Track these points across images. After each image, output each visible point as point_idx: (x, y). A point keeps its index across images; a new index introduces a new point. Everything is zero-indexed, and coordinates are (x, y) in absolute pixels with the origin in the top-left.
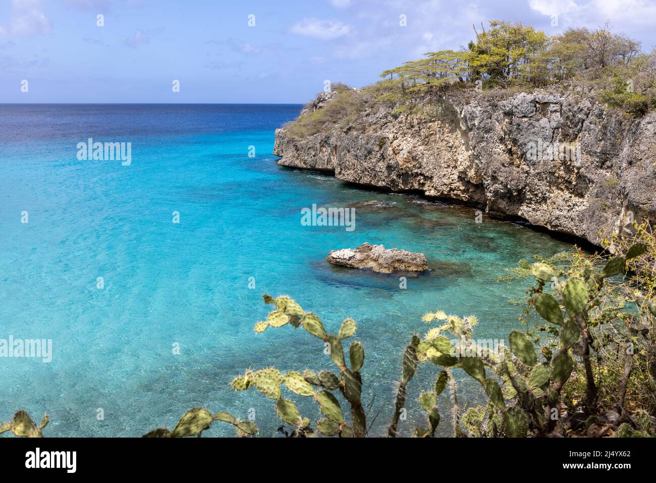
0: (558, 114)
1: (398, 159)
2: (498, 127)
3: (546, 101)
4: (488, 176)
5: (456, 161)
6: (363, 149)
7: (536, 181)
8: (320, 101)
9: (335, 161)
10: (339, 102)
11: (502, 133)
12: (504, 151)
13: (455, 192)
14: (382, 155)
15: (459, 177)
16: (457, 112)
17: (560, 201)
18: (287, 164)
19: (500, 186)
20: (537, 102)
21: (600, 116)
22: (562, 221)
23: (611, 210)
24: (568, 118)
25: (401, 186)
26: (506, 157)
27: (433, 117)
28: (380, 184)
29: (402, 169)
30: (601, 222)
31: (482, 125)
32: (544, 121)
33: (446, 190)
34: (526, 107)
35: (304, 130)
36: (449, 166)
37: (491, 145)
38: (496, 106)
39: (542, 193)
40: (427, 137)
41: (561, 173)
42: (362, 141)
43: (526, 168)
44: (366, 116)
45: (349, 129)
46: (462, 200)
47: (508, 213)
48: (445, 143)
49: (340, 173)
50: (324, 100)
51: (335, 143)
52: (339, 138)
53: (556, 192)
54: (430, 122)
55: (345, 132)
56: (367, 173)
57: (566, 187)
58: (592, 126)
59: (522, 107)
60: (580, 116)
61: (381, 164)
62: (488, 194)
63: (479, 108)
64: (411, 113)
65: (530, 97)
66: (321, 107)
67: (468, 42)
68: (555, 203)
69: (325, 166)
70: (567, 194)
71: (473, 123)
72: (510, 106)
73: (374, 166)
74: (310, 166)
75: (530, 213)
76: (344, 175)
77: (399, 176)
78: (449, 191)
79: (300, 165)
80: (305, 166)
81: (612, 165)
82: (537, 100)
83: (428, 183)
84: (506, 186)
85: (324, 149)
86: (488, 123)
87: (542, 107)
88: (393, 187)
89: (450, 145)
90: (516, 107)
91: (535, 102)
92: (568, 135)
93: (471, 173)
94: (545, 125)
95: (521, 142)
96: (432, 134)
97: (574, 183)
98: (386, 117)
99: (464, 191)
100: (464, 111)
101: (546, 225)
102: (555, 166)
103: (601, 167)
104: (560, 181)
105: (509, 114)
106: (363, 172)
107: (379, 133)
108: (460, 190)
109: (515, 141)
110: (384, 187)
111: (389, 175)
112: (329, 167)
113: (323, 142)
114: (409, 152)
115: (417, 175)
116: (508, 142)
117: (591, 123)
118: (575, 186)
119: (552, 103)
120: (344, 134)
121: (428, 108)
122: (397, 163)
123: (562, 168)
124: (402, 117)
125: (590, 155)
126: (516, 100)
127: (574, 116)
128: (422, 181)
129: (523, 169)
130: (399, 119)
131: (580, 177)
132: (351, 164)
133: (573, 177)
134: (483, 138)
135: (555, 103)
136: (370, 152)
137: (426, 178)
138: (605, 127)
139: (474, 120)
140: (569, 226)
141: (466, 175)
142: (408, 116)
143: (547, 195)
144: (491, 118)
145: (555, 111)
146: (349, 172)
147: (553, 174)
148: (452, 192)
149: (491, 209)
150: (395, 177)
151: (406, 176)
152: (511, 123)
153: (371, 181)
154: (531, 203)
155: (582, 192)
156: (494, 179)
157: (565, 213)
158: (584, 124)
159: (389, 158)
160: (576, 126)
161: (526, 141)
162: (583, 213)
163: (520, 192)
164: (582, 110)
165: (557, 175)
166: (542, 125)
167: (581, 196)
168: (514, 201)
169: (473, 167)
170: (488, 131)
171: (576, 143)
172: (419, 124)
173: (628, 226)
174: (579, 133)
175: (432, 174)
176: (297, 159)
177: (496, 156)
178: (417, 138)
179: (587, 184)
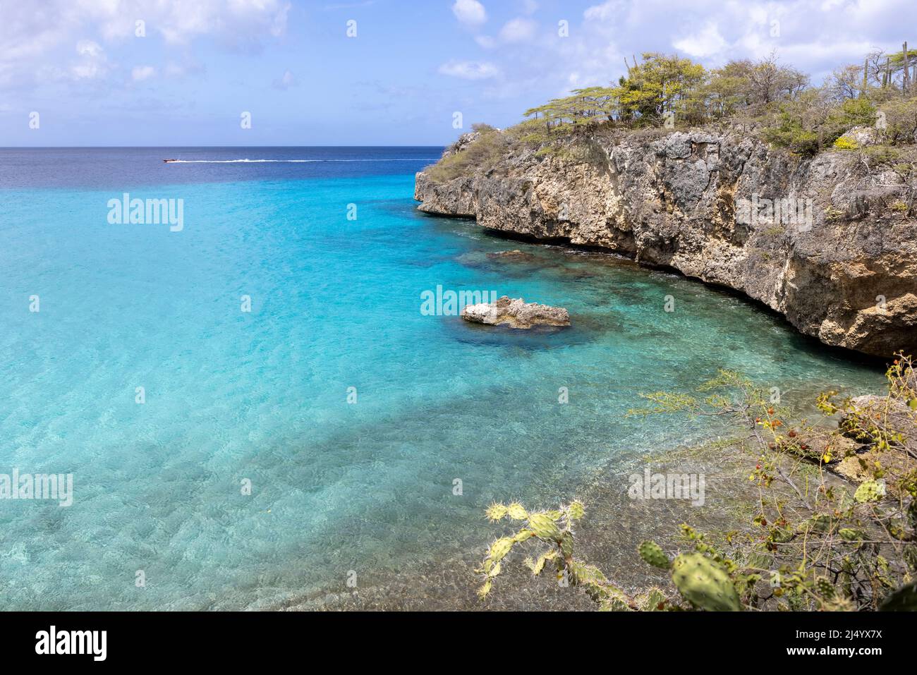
0: (716, 155)
1: (543, 204)
2: (650, 170)
3: (702, 141)
4: (638, 223)
5: (604, 207)
6: (506, 194)
7: (690, 228)
8: (462, 143)
9: (476, 206)
10: (481, 143)
11: (654, 176)
12: (656, 196)
13: (603, 240)
14: (525, 200)
15: (607, 224)
16: (606, 154)
17: (716, 251)
18: (427, 209)
19: (651, 234)
20: (693, 142)
21: (762, 157)
22: (719, 272)
23: (773, 261)
24: (727, 159)
25: (546, 233)
26: (658, 203)
27: (580, 159)
28: (524, 231)
29: (546, 215)
30: (761, 274)
31: (632, 168)
32: (700, 163)
33: (593, 237)
34: (680, 148)
35: (445, 173)
36: (596, 212)
37: (642, 189)
38: (648, 147)
39: (696, 241)
40: (573, 181)
41: (718, 219)
42: (504, 186)
43: (680, 214)
44: (509, 158)
45: (491, 173)
46: (610, 248)
47: (659, 263)
48: (592, 187)
49: (482, 219)
50: (467, 141)
51: (476, 187)
52: (481, 182)
53: (712, 240)
54: (577, 164)
55: (487, 176)
56: (510, 219)
57: (723, 235)
58: (754, 168)
59: (676, 148)
60: (740, 157)
61: (524, 210)
62: (638, 243)
63: (629, 149)
64: (556, 155)
65: (685, 137)
66: (463, 149)
67: (620, 77)
68: (710, 253)
69: (467, 212)
70: (724, 243)
71: (623, 165)
72: (664, 147)
73: (517, 212)
74: (451, 211)
75: (684, 264)
76: (485, 221)
77: (543, 222)
78: (597, 239)
79: (440, 211)
80: (446, 212)
82: (693, 140)
83: (574, 230)
84: (657, 234)
85: (466, 194)
86: (638, 166)
87: (698, 148)
88: (537, 234)
89: (598, 189)
90: (670, 148)
91: (690, 142)
92: (726, 178)
93: (620, 220)
94: (702, 168)
95: (674, 186)
96: (579, 178)
97: (732, 231)
98: (530, 159)
99: (612, 239)
100: (613, 152)
101: (701, 276)
102: (711, 212)
104: (716, 228)
105: (662, 156)
106: (506, 218)
107: (522, 177)
108: (608, 238)
109: (668, 185)
110: (527, 234)
111: (533, 221)
112: (471, 213)
113: (464, 187)
114: (554, 197)
115: (563, 222)
116: (660, 187)
117: (752, 165)
118: (733, 234)
119: (710, 143)
120: (485, 178)
121: (574, 150)
122: (541, 208)
123: (719, 214)
124: (547, 160)
126: (670, 141)
127: (733, 157)
128: (567, 228)
129: (676, 215)
130: (544, 162)
131: (740, 225)
132: (493, 210)
133: (731, 225)
134: (633, 181)
135: (714, 143)
136: (513, 198)
137: (572, 225)
138: (768, 169)
139: (624, 162)
140: (726, 278)
141: (615, 221)
142: (553, 158)
143: (702, 244)
144: (642, 161)
145: (713, 152)
146: (491, 218)
147: (709, 220)
148: (599, 240)
149: (641, 258)
150: (539, 224)
151: (551, 222)
152: (664, 166)
153: (514, 228)
154: (684, 253)
155: (741, 241)
156: (645, 226)
157: (721, 263)
158: (745, 166)
159: (533, 203)
160: (735, 169)
161: (680, 185)
162: (742, 263)
163: (672, 240)
164: (743, 150)
165: (713, 222)
166: (698, 168)
167: (740, 245)
168: (666, 250)
169: (622, 213)
170: (639, 174)
171: (736, 187)
172: (564, 166)
173: (793, 281)
174: (738, 176)
175: (579, 220)
176: (438, 204)
177: (647, 202)
178: (563, 182)
179: (747, 232)
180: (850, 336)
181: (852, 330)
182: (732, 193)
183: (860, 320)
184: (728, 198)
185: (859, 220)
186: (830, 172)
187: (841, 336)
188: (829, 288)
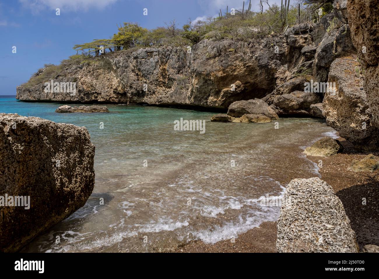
0: (158, 56)
1: (84, 87)
2: (131, 65)
3: (152, 51)
4: (128, 87)
5: (112, 85)
7: (150, 85)
8: (40, 72)
11: (133, 67)
12: (134, 75)
13: (112, 99)
15: (114, 92)
16: (111, 62)
17: (161, 91)
18: (24, 99)
19: (134, 90)
20: (148, 52)
21: (176, 52)
22: (163, 99)
23: (185, 89)
25: (86, 100)
26: (136, 77)
27: (99, 67)
28: (75, 99)
29: (86, 91)
30: (181, 94)
31: (124, 65)
32: (151, 59)
33: (108, 98)
34: (143, 54)
35: (32, 83)
36: (108, 88)
37: (128, 73)
39: (153, 90)
40: (97, 76)
41: (161, 79)
42: (65, 80)
43: (145, 80)
44: (66, 69)
45: (58, 76)
46: (116, 102)
47: (138, 102)
48: (106, 78)
49: (54, 98)
50: (42, 72)
53: (159, 88)
54: (98, 69)
55: (55, 78)
57: (164, 85)
58: (173, 57)
60: (168, 53)
62: (128, 95)
63: (122, 58)
64: (89, 66)
65: (145, 50)
66: (41, 74)
68: (159, 93)
69: (45, 99)
70: (164, 88)
71: (119, 65)
72: (136, 54)
74: (37, 99)
75: (148, 100)
76: (56, 98)
77: (84, 95)
78: (110, 99)
79: (31, 99)
80: (34, 99)
81: (183, 72)
82: (148, 51)
83: (99, 96)
84: (136, 90)
86: (126, 64)
87: (150, 54)
88: (82, 100)
89: (109, 78)
90: (139, 55)
91: (147, 52)
92: (163, 62)
93: (119, 89)
94: (152, 61)
95: (142, 70)
96: (100, 75)
98: (76, 69)
99: (116, 98)
100: (113, 61)
101: (156, 103)
102: (158, 77)
103: (178, 74)
104: (160, 83)
105: (136, 58)
106: (66, 95)
107: (73, 76)
108: (114, 98)
109: (139, 70)
110: (77, 101)
111: (80, 95)
112: (48, 99)
113: (44, 87)
114: (89, 83)
115: (93, 93)
116: (136, 71)
117: (173, 55)
118: (167, 84)
121: (97, 64)
122: (83, 89)
123: (161, 77)
124: (84, 68)
125: (173, 69)
126: (139, 51)
127: (165, 53)
128: (96, 96)
129: (144, 81)
130: (83, 69)
131: (170, 79)
133: (166, 80)
134: (124, 71)
135: (156, 52)
137: (98, 94)
138: (179, 56)
139: (120, 63)
140: (166, 100)
141: (117, 90)
142: (87, 67)
143: (155, 90)
144: (127, 62)
145: (156, 55)
146: (59, 96)
147: (157, 80)
149: (130, 102)
150: (83, 96)
151: (87, 94)
152: (137, 62)
153: (71, 99)
154: (148, 96)
156: (131, 87)
157: (164, 95)
158: (170, 56)
159: (79, 87)
160: (166, 58)
161: (144, 68)
162: (172, 93)
163: (143, 91)
164: (169, 50)
165: (159, 80)
167: (170, 87)
168: (140, 97)
169: (120, 86)
170: (126, 68)
171: (167, 65)
172: (93, 70)
173: (196, 84)
174: (168, 60)
175: (101, 91)
176: (30, 96)
177: (131, 78)
178: (93, 77)
179: (173, 82)
180: (220, 101)
181: (220, 98)
182: (166, 68)
183: (222, 94)
184: (164, 70)
185: (218, 56)
186: (205, 45)
187: (216, 102)
188: (210, 83)
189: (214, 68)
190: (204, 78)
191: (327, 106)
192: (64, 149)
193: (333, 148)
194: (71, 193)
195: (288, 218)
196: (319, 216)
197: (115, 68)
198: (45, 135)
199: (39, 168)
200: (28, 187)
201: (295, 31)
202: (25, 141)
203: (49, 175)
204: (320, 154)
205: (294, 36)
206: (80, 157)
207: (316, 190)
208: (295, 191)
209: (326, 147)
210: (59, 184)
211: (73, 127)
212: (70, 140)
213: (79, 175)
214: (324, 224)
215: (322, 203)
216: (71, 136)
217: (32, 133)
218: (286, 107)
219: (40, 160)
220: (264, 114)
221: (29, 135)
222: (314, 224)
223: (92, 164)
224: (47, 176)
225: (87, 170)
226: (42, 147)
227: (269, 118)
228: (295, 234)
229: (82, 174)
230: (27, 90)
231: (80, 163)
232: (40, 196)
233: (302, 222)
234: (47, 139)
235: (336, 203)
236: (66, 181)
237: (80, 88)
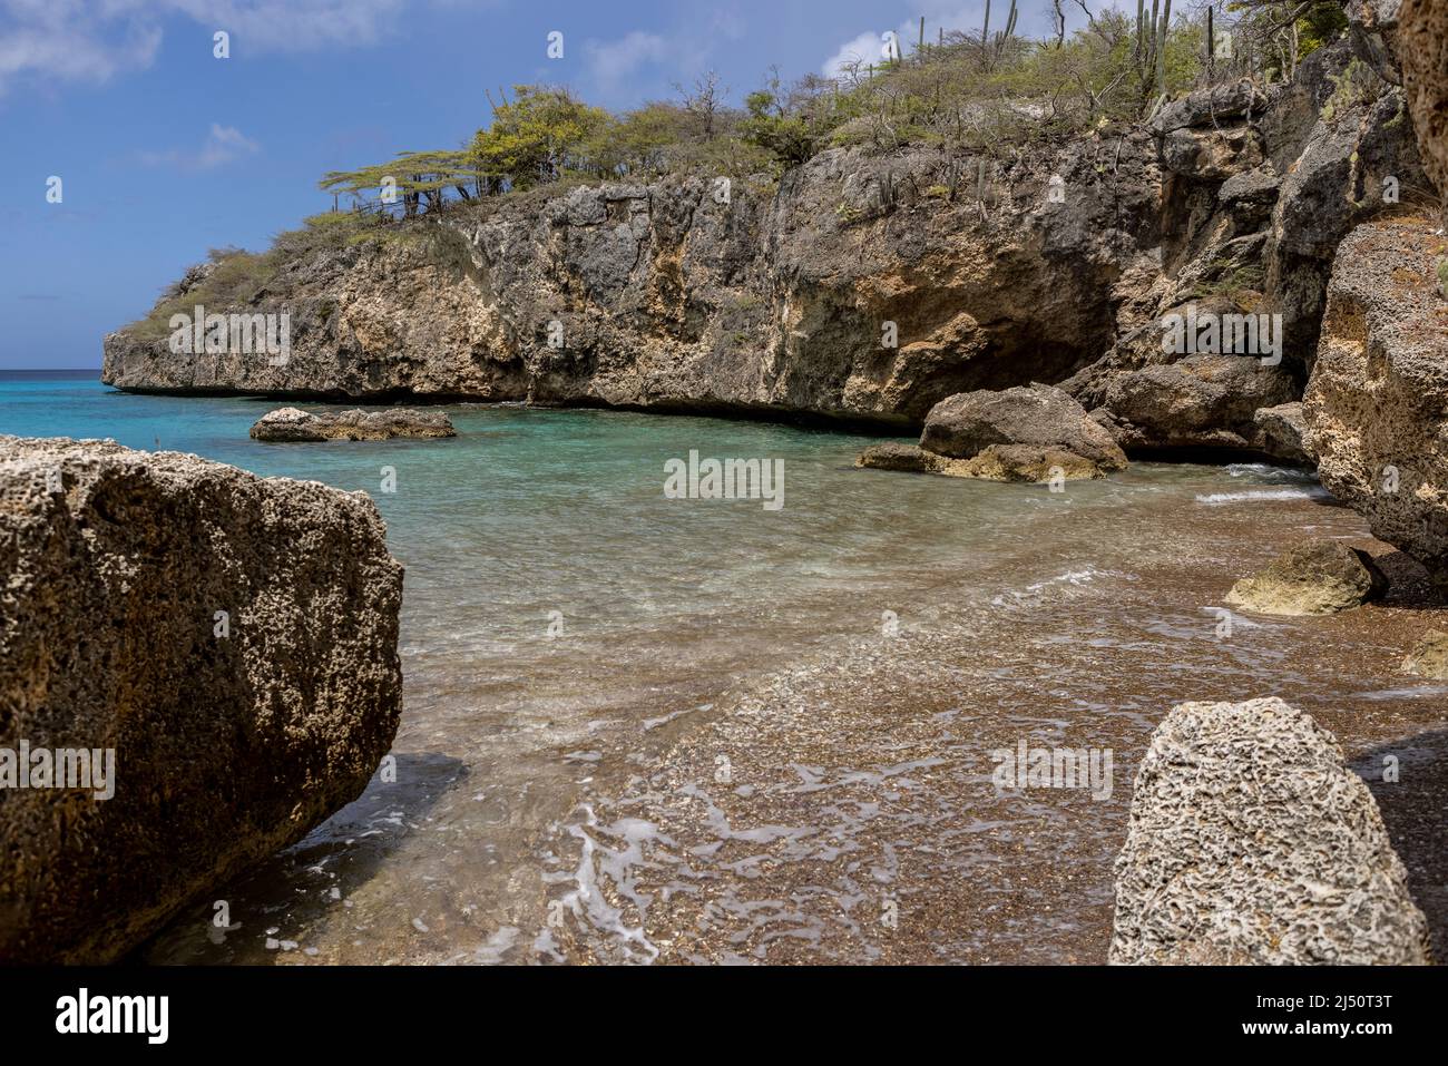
0: (646, 216)
1: (360, 336)
2: (542, 252)
3: (623, 195)
4: (529, 337)
5: (467, 329)
7: (615, 330)
8: (193, 280)
11: (549, 260)
12: (554, 291)
13: (468, 383)
14: (328, 333)
15: (474, 355)
16: (465, 241)
17: (659, 353)
18: (132, 384)
19: (553, 349)
20: (608, 201)
22: (666, 383)
23: (751, 344)
24: (666, 208)
25: (367, 386)
26: (561, 298)
27: (420, 259)
28: (326, 385)
29: (367, 353)
30: (735, 364)
31: (513, 251)
32: (622, 229)
33: (451, 380)
34: (589, 209)
36: (453, 340)
37: (531, 284)
39: (626, 349)
40: (410, 295)
41: (657, 307)
42: (287, 311)
43: (596, 312)
45: (261, 295)
46: (482, 397)
47: (568, 396)
48: (443, 303)
49: (246, 378)
50: (201, 278)
53: (651, 341)
54: (415, 268)
55: (252, 302)
56: (300, 369)
57: (669, 331)
58: (708, 218)
59: (584, 209)
60: (686, 203)
61: (326, 349)
62: (531, 367)
63: (506, 224)
65: (596, 193)
66: (195, 290)
67: (478, 130)
68: (650, 360)
69: (212, 382)
70: (670, 341)
71: (497, 250)
72: (563, 209)
73: (314, 355)
74: (182, 383)
75: (608, 387)
76: (253, 379)
77: (361, 368)
78: (458, 382)
79: (160, 384)
80: (171, 385)
81: (744, 278)
82: (608, 196)
83: (419, 373)
84: (563, 347)
86: (523, 248)
87: (616, 207)
88: (351, 389)
89: (455, 303)
90: (573, 210)
91: (603, 199)
92: (667, 239)
93: (496, 344)
94: (625, 236)
95: (585, 269)
96: (420, 289)
97: (681, 320)
98: (331, 266)
99: (483, 380)
100: (472, 236)
101: (637, 399)
102: (647, 298)
103: (727, 284)
104: (657, 321)
105: (562, 223)
107: (320, 295)
108: (476, 378)
109: (574, 269)
110: (333, 390)
111: (343, 367)
112: (221, 383)
114: (378, 322)
115: (395, 361)
116: (561, 274)
117: (705, 213)
118: (683, 324)
119: (635, 198)
120: (250, 307)
121: (410, 244)
122: (357, 344)
123: (659, 299)
124: (362, 263)
125: (708, 266)
126: (573, 198)
127: (676, 204)
128: (405, 371)
129: (590, 314)
130: (358, 266)
131: (692, 306)
133: (680, 310)
134: (516, 273)
135: (640, 199)
136: (304, 330)
137: (413, 363)
138: (729, 217)
139: (499, 245)
140: (678, 389)
141: (487, 348)
142: (372, 260)
143: (635, 351)
144: (528, 239)
145: (640, 211)
146: (264, 372)
147: (643, 310)
148: (462, 384)
149: (536, 398)
150: (354, 371)
151: (373, 365)
152: (565, 239)
153: (308, 383)
154: (606, 371)
155: (695, 333)
156: (541, 337)
157: (670, 370)
158: (695, 216)
159: (342, 336)
160: (680, 221)
161: (594, 265)
162: (701, 362)
163: (587, 353)
164: (689, 192)
165: (651, 311)
166: (620, 236)
167: (695, 339)
168: (577, 375)
169: (497, 331)
170: (523, 261)
171: (682, 250)
172: (394, 272)
173: (798, 327)
174: (686, 232)
175: (425, 354)
176: (155, 373)
177: (541, 301)
178: (393, 297)
179: (704, 316)
180: (890, 391)
181: (890, 382)
182: (680, 258)
183: (900, 364)
184: (671, 269)
185: (886, 216)
186: (833, 171)
187: (874, 396)
188: (854, 323)
189: (870, 264)
190: (828, 303)
191: (1322, 415)
192: (288, 575)
193: (1347, 583)
194: (314, 747)
195: (1158, 854)
196: (1281, 848)
197: (479, 264)
198: (216, 524)
199: (195, 650)
200: (153, 718)
201: (1195, 116)
202: (141, 545)
203: (229, 674)
204: (1294, 608)
205: (1188, 134)
206: (346, 609)
207: (1269, 746)
208: (1186, 752)
209: (1319, 581)
210: (270, 713)
211: (319, 494)
212: (308, 541)
213: (344, 676)
214: (1299, 880)
215: (1294, 798)
216: (312, 526)
217: (171, 513)
218: (1155, 416)
219: (197, 619)
220: (1069, 446)
221: (159, 522)
222: (1262, 881)
223: (390, 634)
224: (223, 681)
225: (374, 658)
226: (204, 568)
227: (1088, 463)
228: (1186, 918)
229: (354, 674)
230: (145, 350)
231: (349, 629)
232: (197, 757)
233: (1212, 871)
234: (224, 539)
235: (1348, 800)
236: (296, 702)
237: (343, 339)
